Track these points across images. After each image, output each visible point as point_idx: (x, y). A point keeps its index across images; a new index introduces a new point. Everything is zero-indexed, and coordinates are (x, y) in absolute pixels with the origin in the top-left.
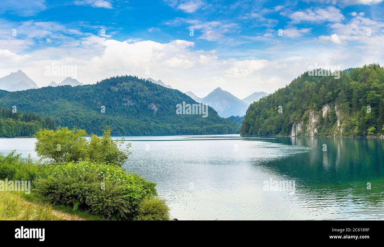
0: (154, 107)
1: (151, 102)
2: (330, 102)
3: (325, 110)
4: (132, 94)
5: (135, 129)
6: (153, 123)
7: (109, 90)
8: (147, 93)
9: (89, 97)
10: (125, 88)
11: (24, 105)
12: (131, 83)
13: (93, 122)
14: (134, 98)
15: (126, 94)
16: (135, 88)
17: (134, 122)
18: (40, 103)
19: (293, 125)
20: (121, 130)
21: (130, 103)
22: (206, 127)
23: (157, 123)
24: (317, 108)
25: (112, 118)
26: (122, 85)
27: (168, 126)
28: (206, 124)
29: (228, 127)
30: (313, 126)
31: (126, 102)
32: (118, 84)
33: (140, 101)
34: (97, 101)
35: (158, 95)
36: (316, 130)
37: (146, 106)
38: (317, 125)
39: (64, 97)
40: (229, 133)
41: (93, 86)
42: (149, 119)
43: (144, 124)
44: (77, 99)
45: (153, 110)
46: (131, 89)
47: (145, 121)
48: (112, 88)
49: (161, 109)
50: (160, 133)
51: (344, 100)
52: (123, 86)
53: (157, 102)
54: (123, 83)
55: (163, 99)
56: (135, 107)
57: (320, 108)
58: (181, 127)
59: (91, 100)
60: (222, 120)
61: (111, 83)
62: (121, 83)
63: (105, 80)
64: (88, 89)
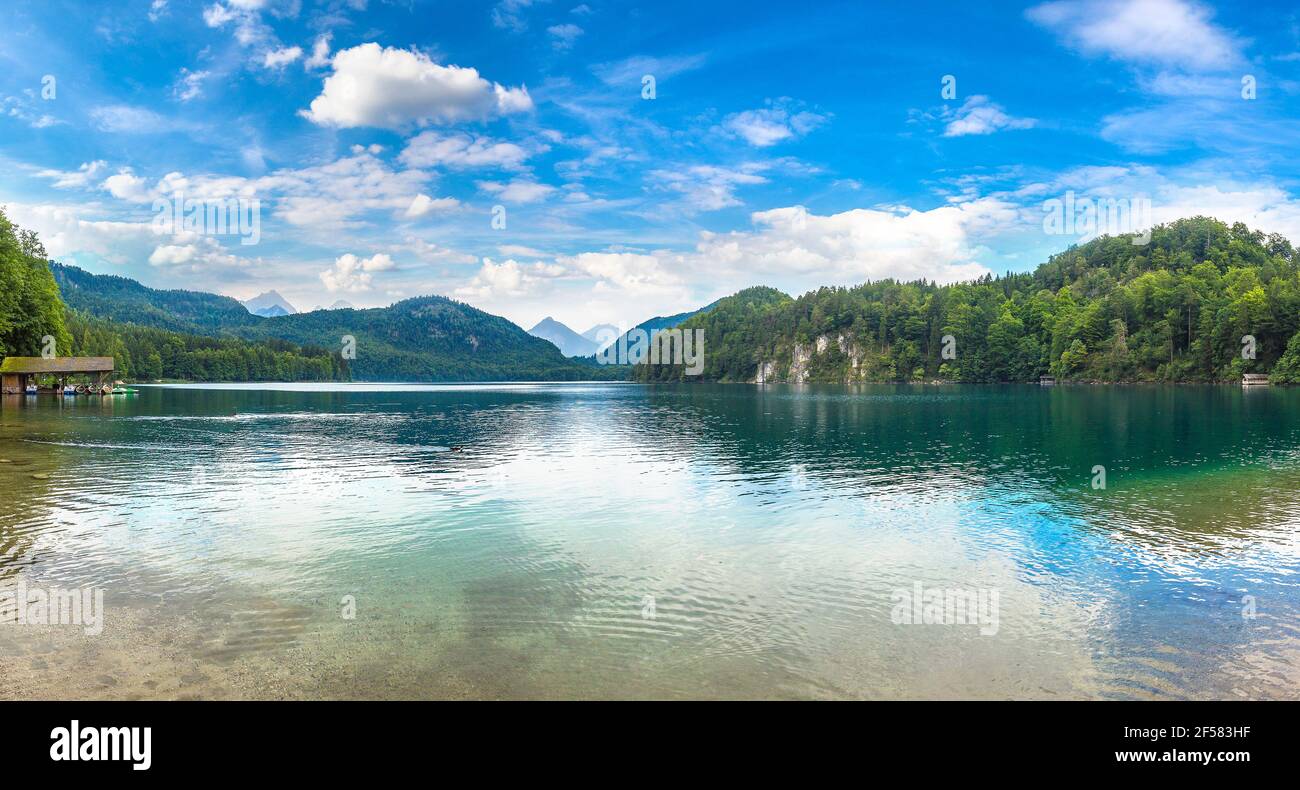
0: (474, 341)
1: (468, 333)
2: (831, 331)
3: (822, 344)
4: (442, 322)
5: (450, 371)
6: (473, 364)
7: (409, 315)
8: (463, 321)
9: (382, 326)
10: (432, 313)
11: (288, 336)
12: (440, 307)
13: (391, 361)
14: (444, 328)
15: (433, 321)
16: (445, 314)
17: (447, 362)
18: (310, 333)
19: (760, 366)
20: (430, 373)
21: (439, 334)
22: (549, 370)
23: (477, 362)
24: (809, 341)
25: (415, 355)
26: (427, 309)
27: (495, 368)
28: (548, 366)
29: (580, 371)
30: (802, 368)
31: (434, 333)
32: (422, 308)
33: (453, 332)
34: (393, 331)
35: (479, 324)
36: (806, 372)
37: (463, 339)
38: (808, 366)
39: (343, 324)
40: (581, 380)
41: (385, 310)
42: (468, 357)
43: (461, 365)
44: (364, 328)
45: (473, 345)
46: (441, 315)
47: (461, 359)
48: (413, 313)
49: (483, 344)
50: (484, 378)
51: (864, 329)
52: (430, 310)
53: (477, 334)
54: (429, 307)
55: (486, 330)
56: (446, 339)
57: (813, 340)
58: (513, 369)
59: (384, 329)
60: (567, 361)
61: (411, 307)
62: (426, 306)
63: (403, 302)
64: (380, 314)
